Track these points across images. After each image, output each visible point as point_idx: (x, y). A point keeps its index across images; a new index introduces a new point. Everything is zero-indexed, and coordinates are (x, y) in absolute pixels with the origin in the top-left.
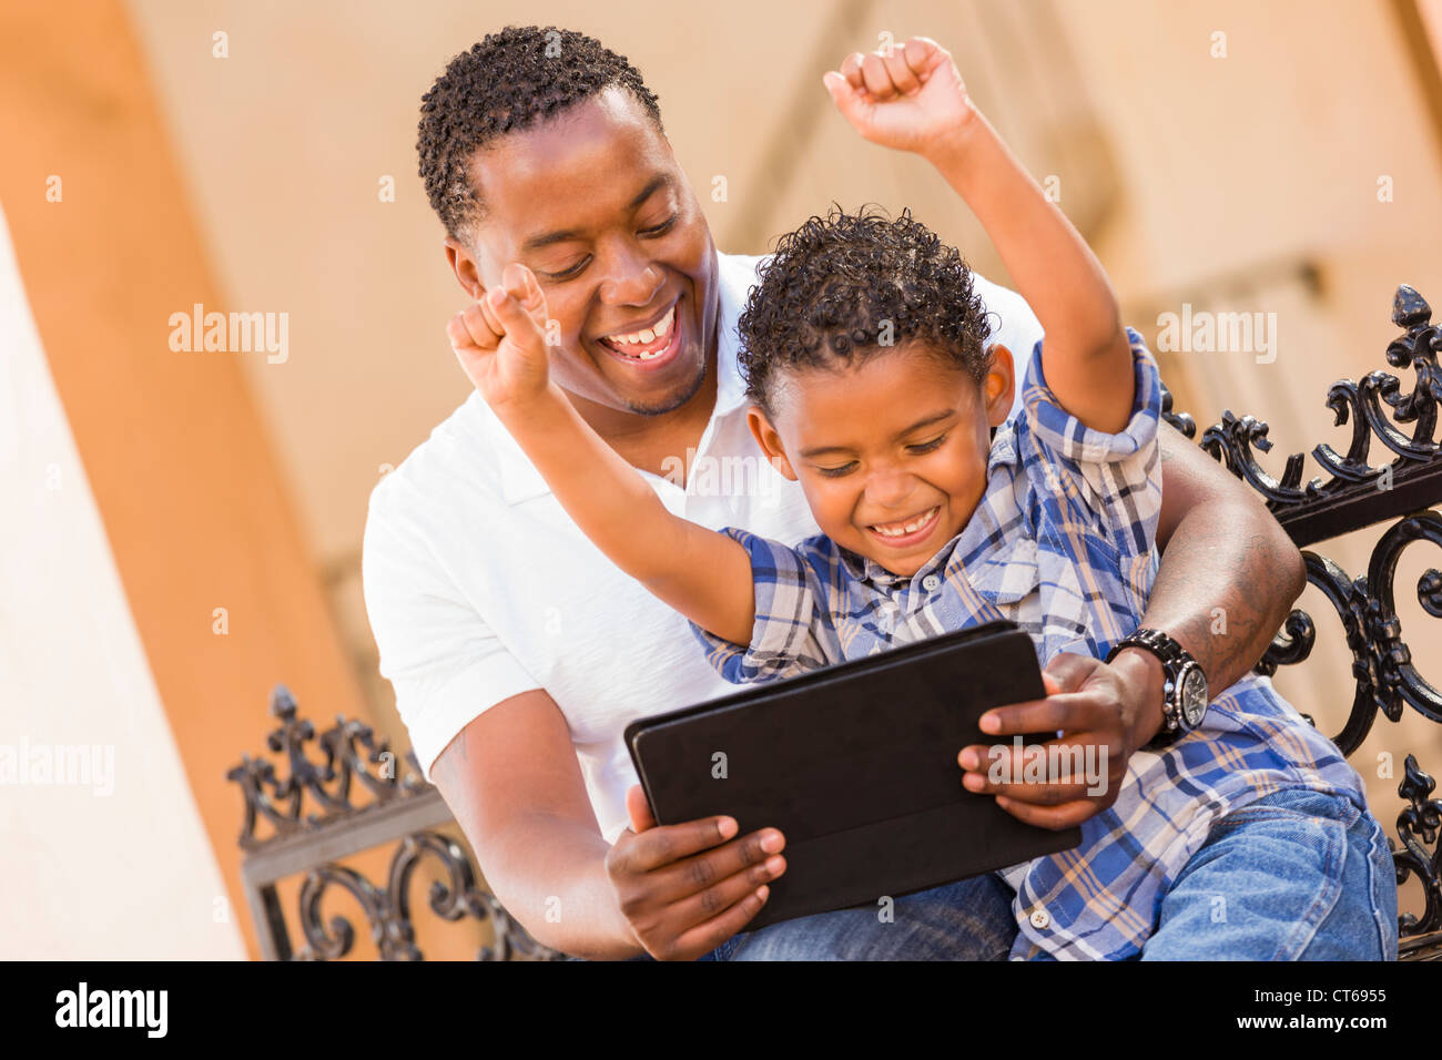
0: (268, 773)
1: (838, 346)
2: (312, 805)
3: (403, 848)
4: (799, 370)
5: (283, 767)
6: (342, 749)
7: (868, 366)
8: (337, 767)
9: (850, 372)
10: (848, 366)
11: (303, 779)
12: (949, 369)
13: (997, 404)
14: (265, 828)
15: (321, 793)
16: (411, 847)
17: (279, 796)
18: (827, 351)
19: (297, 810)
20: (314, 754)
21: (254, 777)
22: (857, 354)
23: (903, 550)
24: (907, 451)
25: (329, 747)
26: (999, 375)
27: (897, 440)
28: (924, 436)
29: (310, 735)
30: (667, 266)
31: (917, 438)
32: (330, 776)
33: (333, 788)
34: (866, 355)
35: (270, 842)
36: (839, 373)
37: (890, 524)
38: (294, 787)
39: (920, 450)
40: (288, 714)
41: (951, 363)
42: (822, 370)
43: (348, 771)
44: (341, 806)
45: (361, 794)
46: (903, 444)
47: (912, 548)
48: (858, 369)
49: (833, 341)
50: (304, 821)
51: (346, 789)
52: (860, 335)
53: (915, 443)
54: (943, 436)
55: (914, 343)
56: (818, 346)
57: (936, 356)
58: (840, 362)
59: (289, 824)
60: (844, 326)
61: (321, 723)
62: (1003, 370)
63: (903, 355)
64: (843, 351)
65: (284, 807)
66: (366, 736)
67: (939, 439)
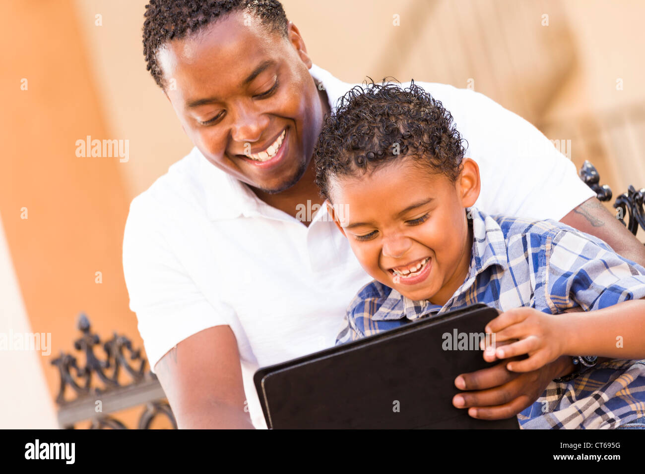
0: (72, 362)
1: (359, 161)
2: (97, 382)
3: (146, 411)
4: (339, 177)
5: (82, 359)
6: (115, 351)
7: (376, 173)
8: (113, 362)
9: (366, 177)
10: (364, 174)
11: (93, 366)
12: (429, 173)
13: (468, 195)
14: (70, 393)
15: (103, 376)
16: (151, 409)
17: (79, 375)
18: (353, 165)
19: (88, 384)
20: (100, 353)
21: (65, 364)
22: (370, 167)
23: (413, 286)
24: (406, 224)
25: (108, 349)
26: (469, 177)
27: (397, 218)
28: (416, 214)
29: (97, 341)
30: (272, 115)
31: (411, 216)
32: (108, 365)
33: (109, 373)
34: (375, 167)
35: (73, 402)
36: (359, 178)
37: (400, 268)
38: (88, 372)
39: (414, 223)
40: (86, 329)
41: (431, 170)
42: (351, 176)
43: (118, 364)
44: (114, 384)
45: (125, 378)
46: (403, 220)
47: (418, 285)
48: (370, 176)
49: (356, 159)
50: (92, 392)
51: (117, 374)
52: (372, 155)
53: (409, 219)
54: (427, 214)
55: (405, 159)
56: (349, 162)
57: (420, 166)
58: (360, 172)
59: (84, 392)
60: (363, 149)
61: (105, 335)
62: (473, 174)
63: (398, 166)
64: (361, 165)
65: (81, 382)
66: (128, 344)
67: (425, 216)
